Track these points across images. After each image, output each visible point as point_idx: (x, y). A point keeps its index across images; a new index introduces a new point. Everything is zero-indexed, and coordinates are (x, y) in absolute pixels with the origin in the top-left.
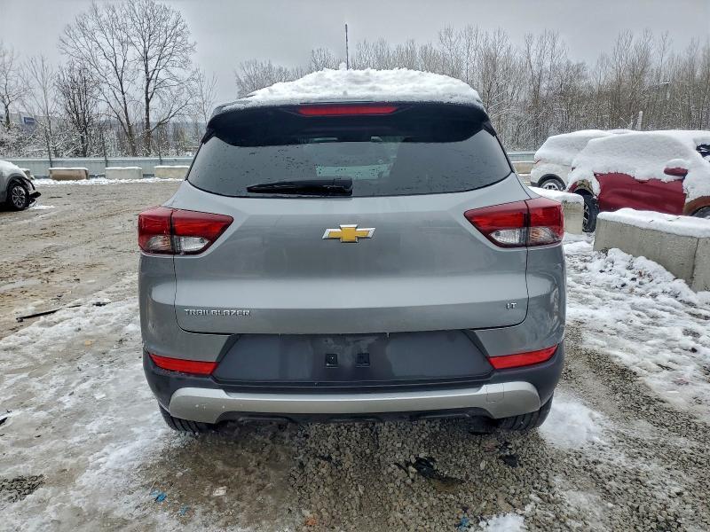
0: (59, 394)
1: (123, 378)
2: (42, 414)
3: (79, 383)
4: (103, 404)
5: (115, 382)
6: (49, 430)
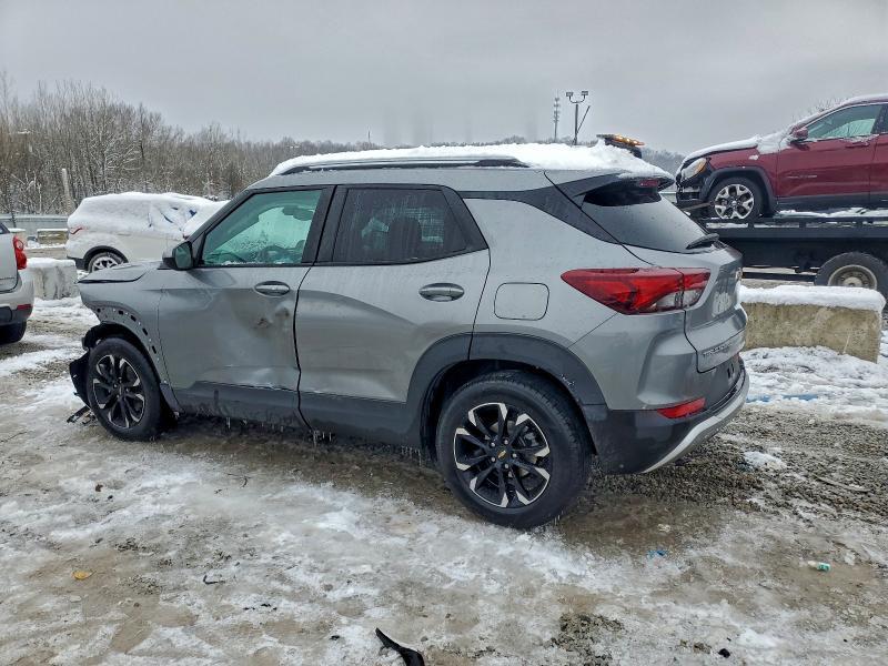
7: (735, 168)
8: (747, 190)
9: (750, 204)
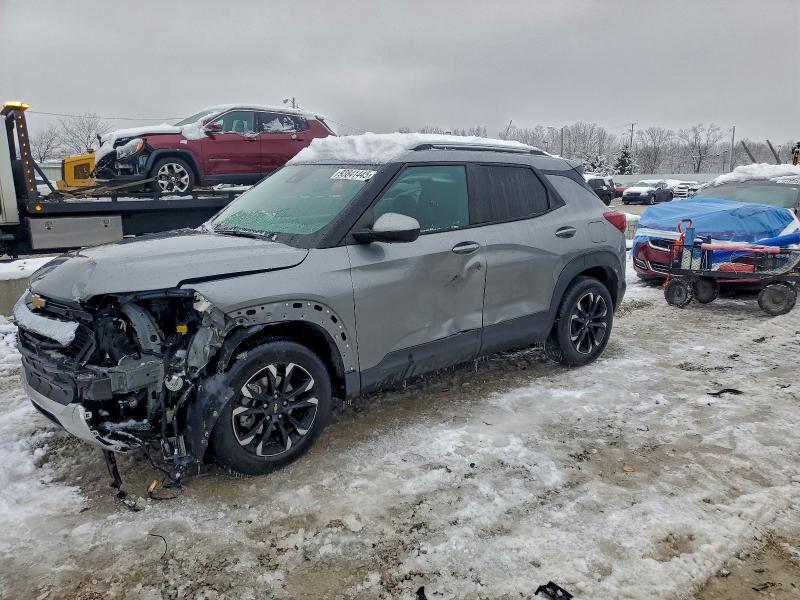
0: (668, 409)
1: (608, 401)
2: (682, 396)
3: (649, 411)
4: (634, 389)
5: (618, 401)
6: (675, 386)
7: (170, 150)
8: (182, 169)
9: (186, 180)
